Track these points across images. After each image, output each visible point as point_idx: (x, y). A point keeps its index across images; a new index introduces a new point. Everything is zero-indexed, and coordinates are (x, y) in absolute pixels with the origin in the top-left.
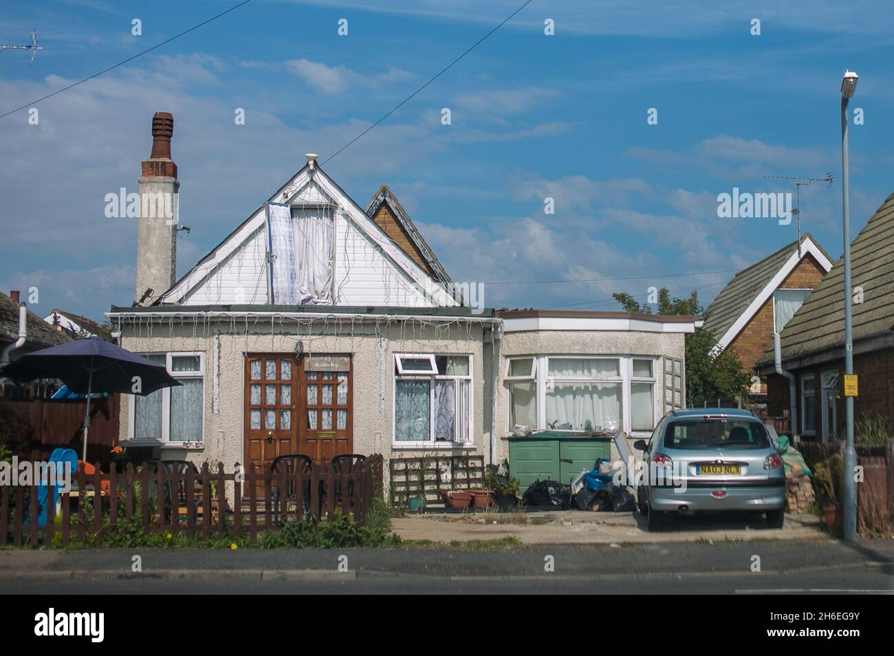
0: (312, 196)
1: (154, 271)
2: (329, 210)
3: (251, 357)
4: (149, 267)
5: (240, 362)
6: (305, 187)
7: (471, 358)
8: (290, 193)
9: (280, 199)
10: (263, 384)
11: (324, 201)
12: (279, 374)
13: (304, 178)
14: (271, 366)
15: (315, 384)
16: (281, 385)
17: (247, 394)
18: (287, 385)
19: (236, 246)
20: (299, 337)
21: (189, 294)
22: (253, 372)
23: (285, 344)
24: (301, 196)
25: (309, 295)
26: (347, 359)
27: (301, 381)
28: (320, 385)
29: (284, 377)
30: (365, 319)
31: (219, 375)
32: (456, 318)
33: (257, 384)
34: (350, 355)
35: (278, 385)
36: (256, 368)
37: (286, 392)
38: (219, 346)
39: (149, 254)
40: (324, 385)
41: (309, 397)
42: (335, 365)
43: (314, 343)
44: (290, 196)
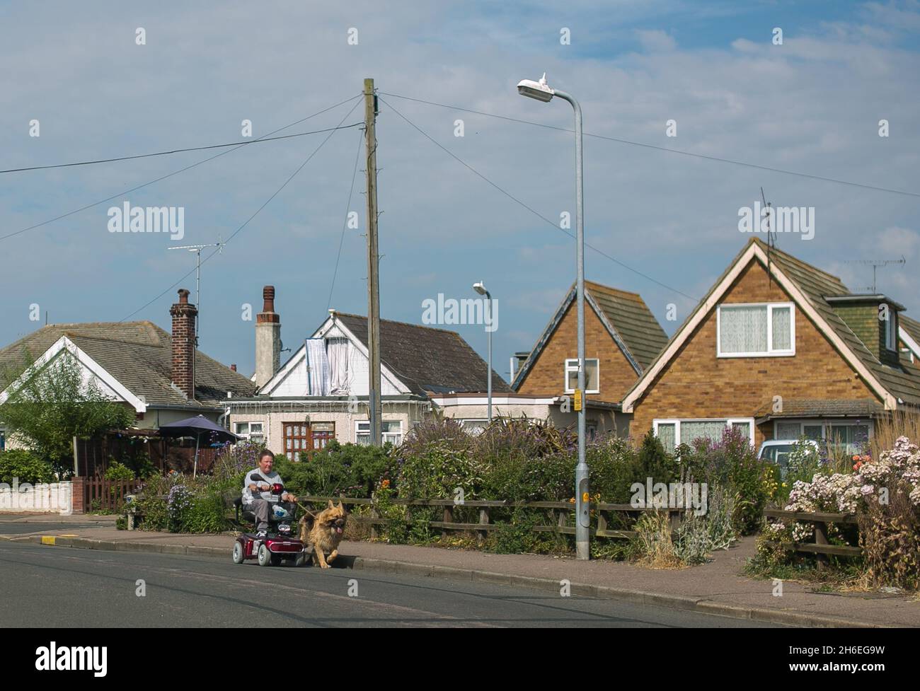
0: (335, 333)
1: (264, 376)
2: (345, 340)
3: (286, 424)
4: (262, 373)
5: (280, 427)
6: (331, 328)
7: (401, 422)
8: (323, 330)
9: (318, 335)
10: (293, 438)
11: (342, 335)
12: (300, 432)
13: (330, 322)
14: (296, 428)
15: (318, 437)
16: (301, 438)
17: (285, 444)
18: (304, 439)
19: (296, 362)
20: (307, 413)
21: (273, 390)
22: (288, 432)
23: (300, 417)
24: (330, 333)
25: (336, 388)
26: (332, 425)
27: (311, 436)
28: (320, 438)
29: (303, 434)
30: (336, 403)
31: (270, 434)
32: (388, 401)
33: (290, 438)
34: (334, 422)
35: (300, 438)
36: (289, 429)
37: (304, 442)
38: (270, 418)
39: (262, 366)
40: (322, 438)
41: (315, 445)
42: (327, 428)
43: (315, 417)
44: (323, 333)
